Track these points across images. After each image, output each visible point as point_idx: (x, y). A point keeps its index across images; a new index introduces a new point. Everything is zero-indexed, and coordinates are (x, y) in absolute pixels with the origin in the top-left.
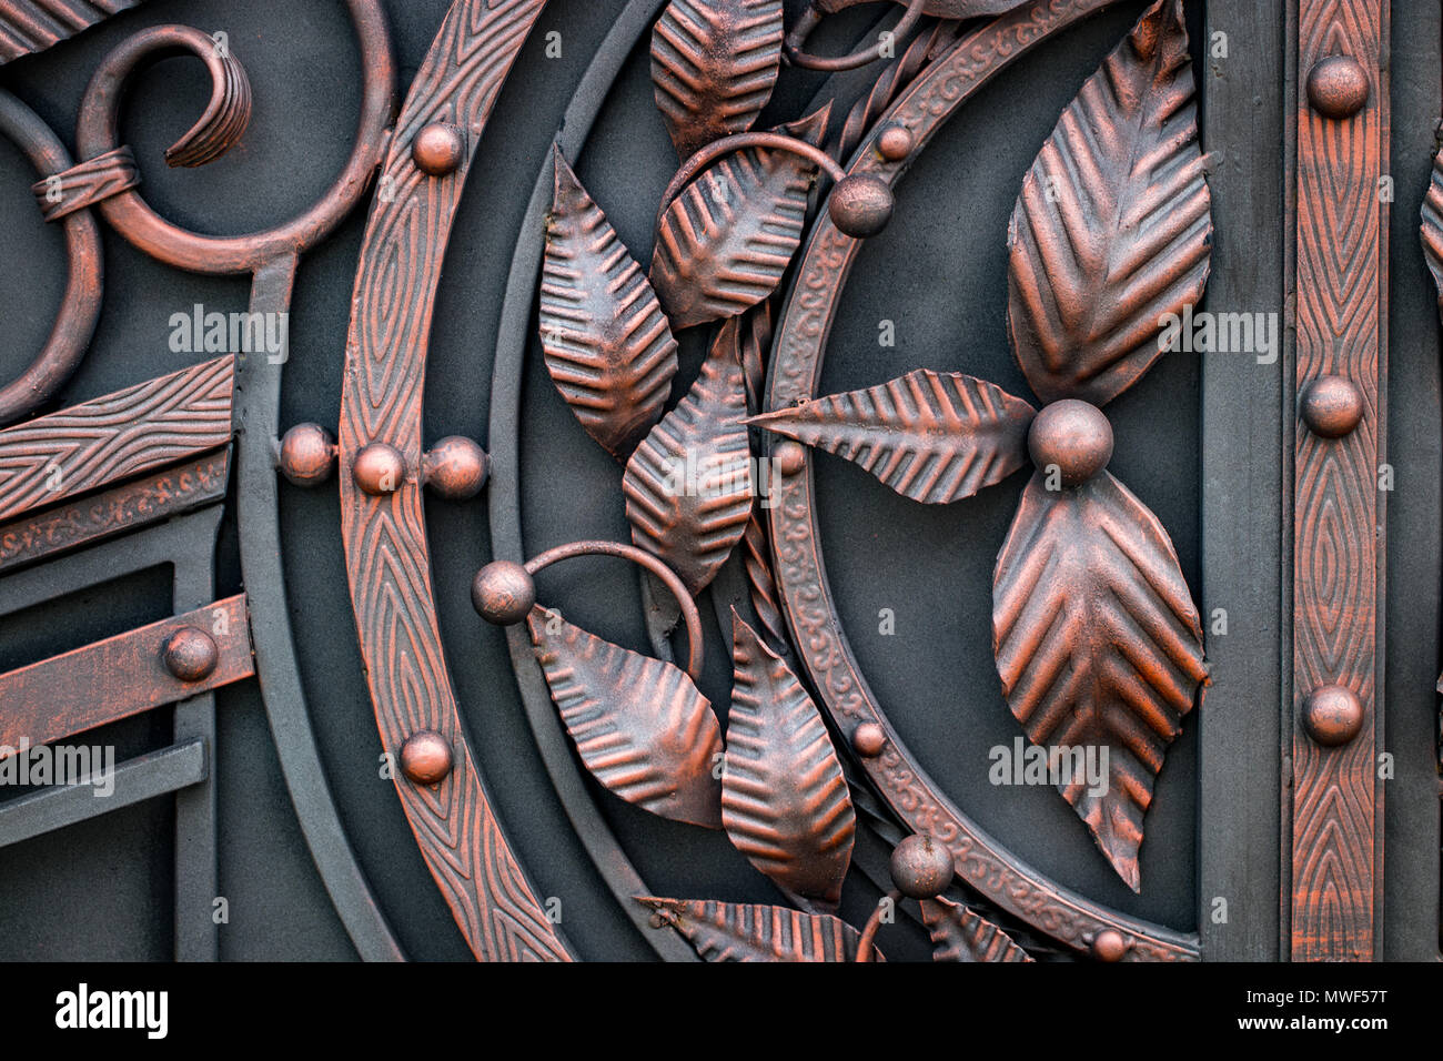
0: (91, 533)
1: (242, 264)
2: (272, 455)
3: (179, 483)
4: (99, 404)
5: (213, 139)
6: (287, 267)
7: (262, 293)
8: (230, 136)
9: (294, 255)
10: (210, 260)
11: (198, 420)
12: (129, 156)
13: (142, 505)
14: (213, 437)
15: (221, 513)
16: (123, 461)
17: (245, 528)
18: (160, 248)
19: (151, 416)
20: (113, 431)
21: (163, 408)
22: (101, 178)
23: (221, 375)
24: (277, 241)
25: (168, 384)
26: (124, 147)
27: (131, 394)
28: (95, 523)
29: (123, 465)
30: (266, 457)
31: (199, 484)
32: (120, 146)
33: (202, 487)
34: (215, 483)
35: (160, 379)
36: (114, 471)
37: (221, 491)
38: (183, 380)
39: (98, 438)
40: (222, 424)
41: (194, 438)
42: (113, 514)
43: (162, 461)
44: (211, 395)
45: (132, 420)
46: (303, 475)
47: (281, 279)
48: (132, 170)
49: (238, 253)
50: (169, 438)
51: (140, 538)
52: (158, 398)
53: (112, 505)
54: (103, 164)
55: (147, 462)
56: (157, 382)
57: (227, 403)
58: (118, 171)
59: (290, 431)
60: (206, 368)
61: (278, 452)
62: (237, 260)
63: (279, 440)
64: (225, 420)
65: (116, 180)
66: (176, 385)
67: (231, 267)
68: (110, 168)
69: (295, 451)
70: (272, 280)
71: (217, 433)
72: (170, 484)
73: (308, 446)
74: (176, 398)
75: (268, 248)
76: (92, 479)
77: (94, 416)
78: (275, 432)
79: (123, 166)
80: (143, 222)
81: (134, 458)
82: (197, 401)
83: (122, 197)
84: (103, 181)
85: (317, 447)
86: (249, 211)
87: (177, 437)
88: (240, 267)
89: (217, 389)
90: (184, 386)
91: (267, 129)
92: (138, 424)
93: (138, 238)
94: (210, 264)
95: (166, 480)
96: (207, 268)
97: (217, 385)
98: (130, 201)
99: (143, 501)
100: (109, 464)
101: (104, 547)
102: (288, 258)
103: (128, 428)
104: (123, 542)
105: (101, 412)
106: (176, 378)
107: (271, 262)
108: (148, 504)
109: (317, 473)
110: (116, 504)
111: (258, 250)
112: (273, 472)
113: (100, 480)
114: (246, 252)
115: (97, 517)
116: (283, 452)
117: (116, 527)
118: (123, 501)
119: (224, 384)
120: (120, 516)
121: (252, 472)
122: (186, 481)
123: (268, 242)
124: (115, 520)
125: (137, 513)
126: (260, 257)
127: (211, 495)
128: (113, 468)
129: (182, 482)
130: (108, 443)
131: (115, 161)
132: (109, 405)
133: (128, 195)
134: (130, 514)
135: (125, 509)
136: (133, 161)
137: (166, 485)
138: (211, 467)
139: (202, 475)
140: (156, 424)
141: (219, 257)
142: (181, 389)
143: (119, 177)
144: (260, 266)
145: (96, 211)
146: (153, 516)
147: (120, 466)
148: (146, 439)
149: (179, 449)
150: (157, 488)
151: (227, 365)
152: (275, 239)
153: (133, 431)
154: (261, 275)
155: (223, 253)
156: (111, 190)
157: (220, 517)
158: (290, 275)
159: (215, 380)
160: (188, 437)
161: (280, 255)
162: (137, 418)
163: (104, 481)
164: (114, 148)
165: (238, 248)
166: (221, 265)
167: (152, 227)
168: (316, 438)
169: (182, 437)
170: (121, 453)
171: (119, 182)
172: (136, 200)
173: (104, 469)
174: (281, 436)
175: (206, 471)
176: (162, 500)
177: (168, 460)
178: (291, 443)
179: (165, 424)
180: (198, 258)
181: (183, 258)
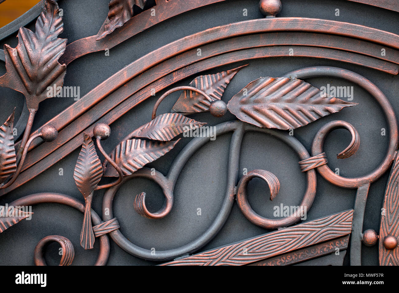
0: (311, 256)
1: (355, 185)
2: (361, 238)
3: (335, 244)
4: (316, 222)
5: (351, 151)
6: (367, 187)
7: (360, 194)
8: (354, 151)
9: (369, 184)
10: (346, 184)
11: (343, 227)
12: (325, 155)
13: (325, 249)
14: (346, 232)
15: (346, 252)
16: (322, 237)
17: (352, 257)
18: (333, 180)
19: (330, 225)
20: (319, 229)
21: (333, 223)
22: (318, 161)
23: (350, 215)
24: (365, 180)
25: (335, 217)
26: (324, 152)
27: (325, 219)
28: (312, 254)
29: (322, 238)
30: (359, 238)
31: (341, 244)
32: (323, 152)
33: (342, 245)
34: (345, 244)
35: (333, 216)
36: (319, 240)
37: (347, 247)
38: (339, 216)
39: (315, 231)
40: (349, 228)
41: (341, 232)
42: (317, 251)
43: (332, 238)
44: (346, 221)
45: (325, 226)
46: (370, 243)
47: (365, 190)
48: (326, 159)
49: (354, 182)
50: (335, 232)
51: (324, 258)
52: (332, 221)
53: (317, 249)
54: (319, 157)
55: (328, 238)
56: (332, 216)
57: (351, 223)
58: (323, 159)
59: (366, 231)
60: (346, 213)
61: (362, 236)
62: (353, 184)
63: (363, 233)
64: (350, 227)
65: (322, 161)
66: (337, 217)
67: (352, 186)
68: (321, 158)
69: (367, 237)
70: (363, 190)
71: (348, 231)
72: (333, 244)
73: (371, 235)
74: (337, 221)
75: (362, 181)
76: (313, 242)
77: (314, 225)
78: (362, 231)
79: (324, 158)
80: (329, 173)
81: (325, 237)
82: (343, 222)
83: (323, 166)
84: (319, 162)
85: (373, 235)
86: (356, 171)
87: (337, 232)
88: (354, 186)
89: (348, 219)
90: (339, 218)
91: (362, 149)
92: (326, 228)
93: (327, 177)
94: (346, 185)
95: (332, 243)
96: (346, 186)
97: (348, 218)
98: (326, 167)
99: (325, 248)
100: (318, 238)
101: (313, 260)
102: (368, 184)
103: (323, 229)
104: (318, 259)
105: (316, 224)
106: (337, 216)
107: (363, 185)
108: (327, 249)
109: (373, 243)
110: (318, 249)
111: (360, 182)
112: (360, 242)
113: (315, 242)
114: (356, 182)
115: (313, 252)
116: (364, 237)
117: (318, 255)
118: (320, 248)
119: (350, 218)
120: (319, 252)
121: (355, 242)
122: (337, 244)
123: (362, 180)
124: (318, 253)
125: (323, 252)
126: (360, 184)
127: (344, 248)
128: (319, 239)
129: (336, 243)
130: (318, 232)
131: (322, 156)
132: (319, 222)
133: (325, 166)
134: (322, 252)
135: (320, 250)
136: (326, 156)
137: (332, 244)
138: (344, 240)
139: (342, 242)
140: (331, 228)
141: (349, 183)
142: (338, 219)
143: (323, 161)
144: (360, 186)
145: (316, 169)
146: (328, 253)
147: (321, 239)
148: (328, 232)
149: (337, 235)
150: (329, 245)
151: (351, 213)
152: (364, 179)
153: (325, 229)
154: (360, 189)
155: (350, 182)
156: (321, 164)
157: (345, 253)
158: (368, 189)
159: (348, 216)
160: (340, 232)
161: (365, 183)
162: (326, 226)
163: (316, 243)
164: (322, 153)
165: (354, 181)
166: (349, 186)
167: (331, 174)
168: (373, 234)
169: (338, 232)
170: (321, 235)
171: (323, 162)
172: (327, 167)
173: (316, 239)
174: (363, 232)
175: (343, 241)
176: (331, 248)
177: (334, 238)
178: (366, 234)
179: (333, 228)
180: (343, 183)
181: (339, 183)
